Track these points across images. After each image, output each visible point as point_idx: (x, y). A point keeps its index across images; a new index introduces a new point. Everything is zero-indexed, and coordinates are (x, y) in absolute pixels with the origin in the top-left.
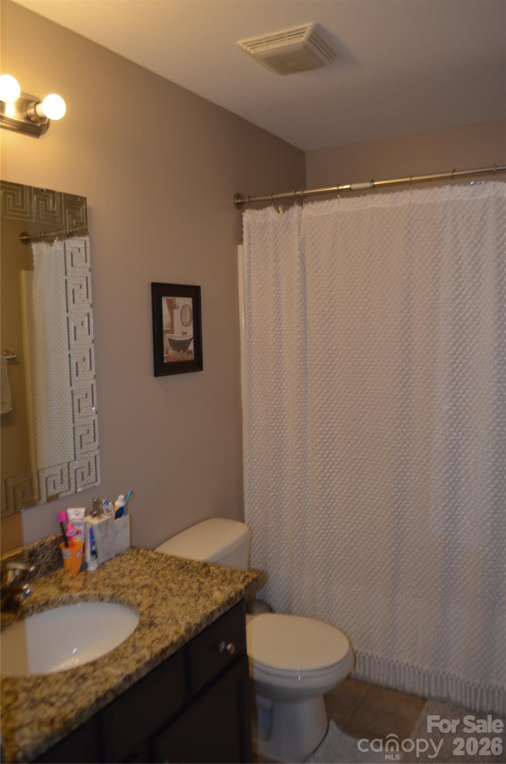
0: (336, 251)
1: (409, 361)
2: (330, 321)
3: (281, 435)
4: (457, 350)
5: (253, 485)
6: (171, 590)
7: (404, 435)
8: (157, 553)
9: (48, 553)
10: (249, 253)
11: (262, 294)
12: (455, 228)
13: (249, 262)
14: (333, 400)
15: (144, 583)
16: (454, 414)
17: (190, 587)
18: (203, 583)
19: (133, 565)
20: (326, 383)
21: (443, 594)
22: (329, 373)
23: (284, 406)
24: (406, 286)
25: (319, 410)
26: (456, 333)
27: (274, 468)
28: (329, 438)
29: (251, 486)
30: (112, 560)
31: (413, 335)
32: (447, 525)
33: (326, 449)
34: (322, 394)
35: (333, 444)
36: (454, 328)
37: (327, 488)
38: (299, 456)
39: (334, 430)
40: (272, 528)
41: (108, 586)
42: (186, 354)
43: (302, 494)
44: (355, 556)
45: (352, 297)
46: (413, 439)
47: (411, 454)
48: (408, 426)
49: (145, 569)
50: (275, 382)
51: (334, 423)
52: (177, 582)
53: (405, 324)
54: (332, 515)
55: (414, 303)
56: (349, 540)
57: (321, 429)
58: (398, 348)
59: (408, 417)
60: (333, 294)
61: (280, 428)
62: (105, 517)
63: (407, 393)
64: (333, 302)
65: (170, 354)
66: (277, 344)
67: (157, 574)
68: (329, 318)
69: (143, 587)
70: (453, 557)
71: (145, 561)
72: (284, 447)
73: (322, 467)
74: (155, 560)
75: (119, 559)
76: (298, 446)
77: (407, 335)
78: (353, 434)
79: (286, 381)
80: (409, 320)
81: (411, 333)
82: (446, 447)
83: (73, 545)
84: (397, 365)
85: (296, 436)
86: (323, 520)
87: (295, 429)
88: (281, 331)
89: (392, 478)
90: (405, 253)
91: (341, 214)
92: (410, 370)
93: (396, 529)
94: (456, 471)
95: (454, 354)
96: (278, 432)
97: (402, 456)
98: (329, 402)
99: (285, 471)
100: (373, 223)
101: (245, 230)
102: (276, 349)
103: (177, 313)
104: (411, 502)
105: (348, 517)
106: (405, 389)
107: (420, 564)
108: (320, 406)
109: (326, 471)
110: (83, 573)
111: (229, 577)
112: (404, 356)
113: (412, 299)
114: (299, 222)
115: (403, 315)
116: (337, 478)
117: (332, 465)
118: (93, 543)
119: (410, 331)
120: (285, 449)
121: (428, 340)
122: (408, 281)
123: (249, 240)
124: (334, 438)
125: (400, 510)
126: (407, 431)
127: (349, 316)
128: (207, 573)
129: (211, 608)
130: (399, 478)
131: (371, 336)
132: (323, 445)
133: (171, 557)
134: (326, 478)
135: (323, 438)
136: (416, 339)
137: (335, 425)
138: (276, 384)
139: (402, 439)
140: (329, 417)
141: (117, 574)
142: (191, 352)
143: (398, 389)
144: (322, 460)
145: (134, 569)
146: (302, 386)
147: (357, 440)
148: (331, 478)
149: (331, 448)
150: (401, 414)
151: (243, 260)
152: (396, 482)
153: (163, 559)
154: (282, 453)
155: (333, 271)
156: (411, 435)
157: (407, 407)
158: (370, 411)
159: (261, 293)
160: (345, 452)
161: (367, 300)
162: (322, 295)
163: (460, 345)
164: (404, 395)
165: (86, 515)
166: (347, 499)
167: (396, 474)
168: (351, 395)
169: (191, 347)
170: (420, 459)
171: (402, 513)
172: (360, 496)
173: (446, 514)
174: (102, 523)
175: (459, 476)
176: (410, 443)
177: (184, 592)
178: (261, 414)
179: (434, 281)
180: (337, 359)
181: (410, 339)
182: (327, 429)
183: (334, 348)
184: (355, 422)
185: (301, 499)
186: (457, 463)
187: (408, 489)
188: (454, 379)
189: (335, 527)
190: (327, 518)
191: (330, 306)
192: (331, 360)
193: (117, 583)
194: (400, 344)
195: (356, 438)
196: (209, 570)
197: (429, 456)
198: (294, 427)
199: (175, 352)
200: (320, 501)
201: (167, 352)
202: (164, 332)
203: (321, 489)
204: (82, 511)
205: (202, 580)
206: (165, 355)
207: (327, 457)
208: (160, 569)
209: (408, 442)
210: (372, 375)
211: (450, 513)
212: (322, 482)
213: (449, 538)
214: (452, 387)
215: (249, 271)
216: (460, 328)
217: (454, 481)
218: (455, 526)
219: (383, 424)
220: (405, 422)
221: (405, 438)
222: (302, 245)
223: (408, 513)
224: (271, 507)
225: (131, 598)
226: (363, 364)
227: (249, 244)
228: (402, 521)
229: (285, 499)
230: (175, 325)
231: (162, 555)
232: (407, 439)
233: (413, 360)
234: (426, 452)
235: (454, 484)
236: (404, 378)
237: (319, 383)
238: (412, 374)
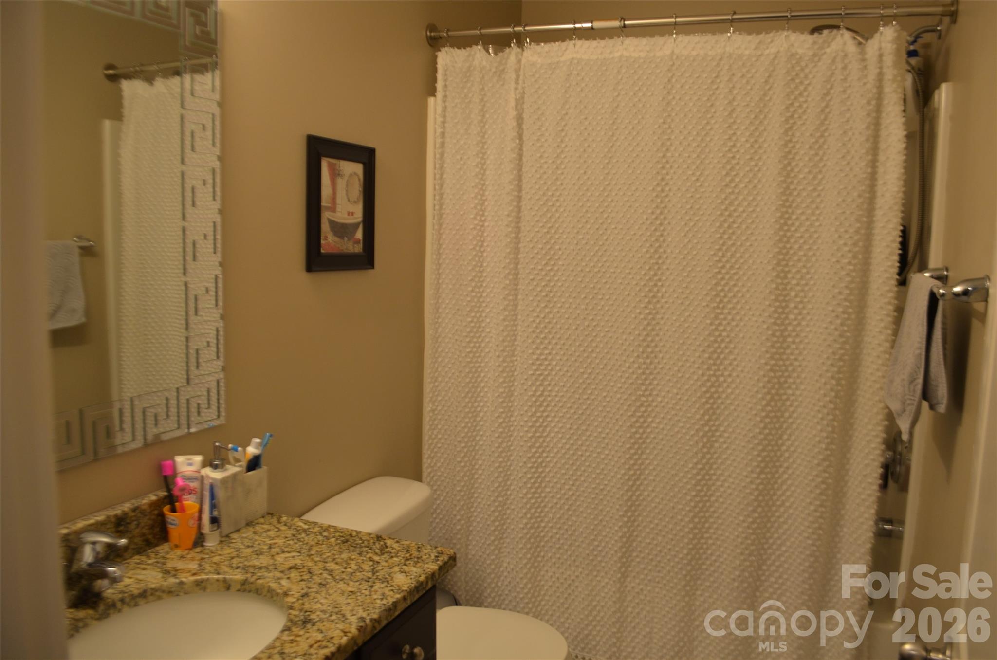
0: (567, 114)
1: (659, 269)
2: (554, 209)
3: (477, 365)
4: (723, 256)
5: (435, 432)
6: (331, 572)
7: (647, 368)
8: (306, 522)
9: (145, 521)
10: (445, 109)
11: (460, 169)
12: (731, 92)
13: (444, 122)
14: (553, 318)
15: (292, 562)
16: (715, 341)
17: (360, 569)
18: (378, 563)
19: (273, 539)
20: (544, 294)
21: (688, 578)
22: (549, 281)
23: (483, 325)
24: (660, 166)
25: (533, 332)
26: (724, 233)
27: (467, 410)
28: (545, 370)
29: (432, 433)
30: (242, 531)
31: (665, 233)
32: (698, 488)
33: (541, 385)
34: (538, 310)
35: (549, 378)
36: (720, 226)
37: (540, 437)
38: (502, 393)
39: (552, 360)
40: (460, 491)
41: (238, 568)
42: (351, 243)
43: (504, 445)
44: (573, 528)
45: (585, 177)
46: (658, 373)
47: (655, 393)
48: (653, 355)
49: (291, 542)
50: (472, 291)
51: (552, 349)
52: (339, 560)
53: (656, 218)
54: (543, 475)
55: (670, 190)
56: (566, 507)
57: (535, 357)
58: (644, 250)
59: (653, 344)
60: (559, 172)
61: (477, 355)
62: (232, 470)
63: (654, 312)
64: (559, 183)
65: (329, 242)
66: (478, 238)
67: (310, 550)
68: (553, 205)
69: (290, 568)
70: (704, 530)
71: (290, 533)
72: (482, 381)
73: (533, 410)
74: (305, 531)
75: (251, 529)
76: (501, 380)
77: (658, 233)
78: (577, 364)
79: (488, 290)
80: (661, 213)
81: (664, 230)
82: (703, 385)
83: (183, 510)
84: (643, 272)
85: (499, 366)
86: (532, 481)
87: (499, 357)
88: (485, 221)
89: (629, 424)
90: (661, 121)
91: (576, 61)
92: (660, 280)
93: (630, 494)
94: (714, 417)
95: (720, 261)
96: (474, 360)
97: (643, 396)
98: (547, 321)
99: (481, 414)
100: (620, 77)
101: (440, 76)
102: (476, 245)
103: (341, 183)
104: (651, 457)
105: (566, 477)
106: (651, 306)
107: (660, 538)
108: (534, 325)
109: (539, 414)
110: (198, 549)
111: (415, 554)
112: (653, 261)
113: (667, 184)
114: (517, 71)
115: (654, 206)
116: (552, 425)
117: (548, 406)
118: (213, 506)
119: (662, 228)
120: (483, 385)
121: (686, 241)
122: (664, 160)
123: (445, 91)
124: (551, 370)
125: (636, 467)
126: (651, 363)
127: (581, 204)
128: (383, 550)
129: (393, 597)
130: (638, 425)
131: (609, 232)
132: (537, 379)
133: (329, 526)
134: (538, 424)
135: (537, 370)
136: (670, 240)
137: (554, 352)
138: (474, 294)
139: (643, 373)
140: (546, 341)
141: (250, 550)
142: (357, 242)
143: (642, 305)
144: (534, 399)
145: (275, 543)
146: (511, 298)
147: (583, 373)
148: (545, 424)
149: (546, 383)
150: (644, 340)
151: (435, 119)
152: (634, 430)
153: (317, 529)
154: (479, 390)
155: (562, 141)
156: (655, 368)
157: (653, 330)
158: (602, 335)
159: (458, 167)
160: (565, 389)
161: (607, 183)
162: (545, 173)
163: (727, 250)
164: (650, 313)
165: (204, 465)
166: (566, 453)
167: (634, 419)
168: (578, 312)
169: (359, 234)
170: (666, 400)
171: (638, 472)
172: (584, 448)
173: (698, 474)
174: (228, 477)
175: (717, 423)
176: (654, 379)
177: (351, 574)
178: (450, 335)
179: (699, 161)
180: (560, 263)
181: (661, 239)
182: (543, 357)
183: (557, 247)
184: (582, 349)
185: (502, 452)
186: (715, 406)
187: (649, 441)
188: (717, 295)
189: (548, 490)
190: (538, 478)
191: (554, 188)
192: (552, 263)
193: (251, 563)
194: (648, 245)
195: (582, 370)
196: (385, 544)
197: (679, 397)
198: (497, 354)
199: (336, 239)
200: (530, 455)
201: (326, 238)
202: (323, 209)
203: (531, 438)
204: (198, 459)
205: (376, 558)
206: (322, 242)
207: (541, 395)
208: (313, 543)
209: (651, 377)
210: (608, 286)
211: (702, 473)
212: (534, 429)
213: (700, 505)
214: (715, 305)
215: (443, 135)
216: (729, 227)
217: (710, 430)
218: (708, 490)
219: (620, 353)
220: (649, 350)
221: (648, 372)
222: (519, 103)
223: (647, 472)
224: (460, 462)
225: (273, 585)
226: (596, 270)
227: (445, 96)
228: (638, 483)
229: (480, 452)
230: (338, 201)
231: (315, 523)
232: (651, 373)
233: (665, 267)
234: (675, 391)
235: (710, 434)
236: (650, 291)
237: (535, 294)
238: (662, 286)
